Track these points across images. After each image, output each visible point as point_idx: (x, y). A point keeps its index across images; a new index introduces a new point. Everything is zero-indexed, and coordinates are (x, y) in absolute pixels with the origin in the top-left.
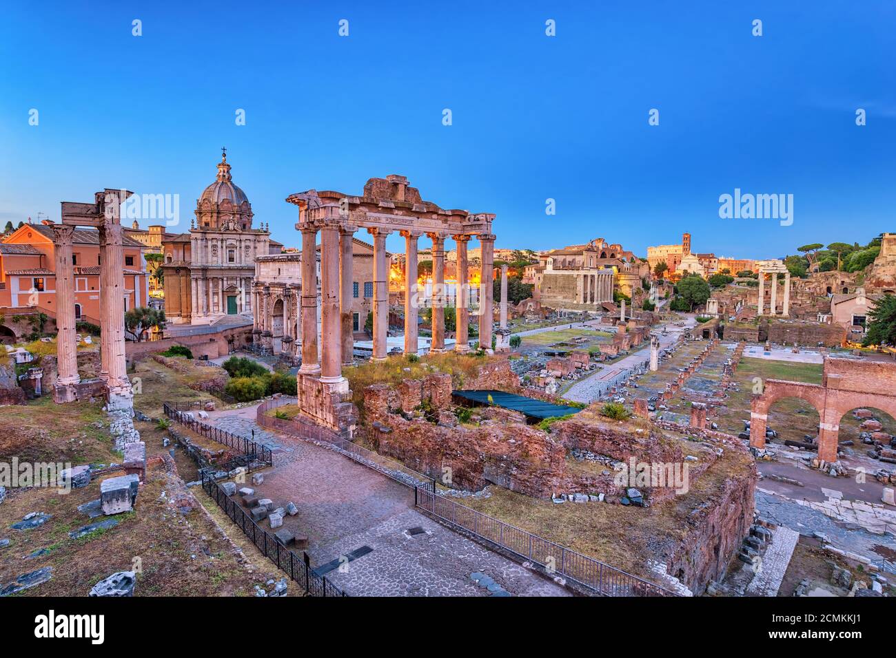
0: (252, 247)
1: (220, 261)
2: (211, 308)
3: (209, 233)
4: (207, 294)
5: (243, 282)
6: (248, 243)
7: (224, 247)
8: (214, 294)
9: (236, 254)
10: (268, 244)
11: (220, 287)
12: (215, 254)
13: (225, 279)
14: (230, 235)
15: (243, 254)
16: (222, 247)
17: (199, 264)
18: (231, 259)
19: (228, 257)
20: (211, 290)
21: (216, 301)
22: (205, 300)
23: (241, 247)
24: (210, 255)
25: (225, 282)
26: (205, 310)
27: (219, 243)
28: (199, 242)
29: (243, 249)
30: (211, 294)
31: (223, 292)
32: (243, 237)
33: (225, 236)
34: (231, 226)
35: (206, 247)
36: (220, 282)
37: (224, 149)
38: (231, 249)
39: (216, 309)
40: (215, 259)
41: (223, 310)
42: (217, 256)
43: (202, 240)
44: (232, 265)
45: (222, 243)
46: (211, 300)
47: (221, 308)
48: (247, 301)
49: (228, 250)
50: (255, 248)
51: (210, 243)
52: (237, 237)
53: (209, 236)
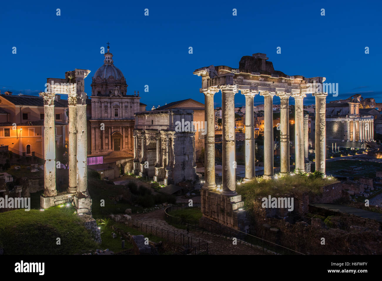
0: (129, 107)
1: (109, 116)
2: (104, 147)
3: (102, 98)
4: (101, 138)
5: (124, 129)
6: (126, 104)
7: (112, 107)
8: (106, 137)
9: (120, 112)
10: (139, 104)
11: (110, 133)
12: (106, 112)
13: (112, 128)
14: (115, 99)
15: (124, 111)
16: (111, 107)
17: (97, 118)
18: (116, 115)
19: (114, 114)
20: (104, 135)
21: (107, 142)
22: (100, 142)
23: (122, 107)
24: (103, 112)
25: (113, 130)
26: (100, 148)
27: (109, 105)
28: (96, 104)
29: (124, 108)
30: (104, 137)
31: (111, 136)
32: (124, 100)
33: (112, 100)
34: (116, 93)
35: (101, 107)
36: (110, 130)
37: (108, 44)
38: (117, 108)
39: (107, 147)
40: (106, 115)
41: (112, 148)
42: (107, 113)
43: (98, 102)
44: (116, 118)
45: (111, 104)
46: (104, 141)
47: (110, 147)
48: (126, 142)
49: (114, 109)
50: (131, 107)
51: (103, 104)
52: (120, 100)
53: (102, 100)
